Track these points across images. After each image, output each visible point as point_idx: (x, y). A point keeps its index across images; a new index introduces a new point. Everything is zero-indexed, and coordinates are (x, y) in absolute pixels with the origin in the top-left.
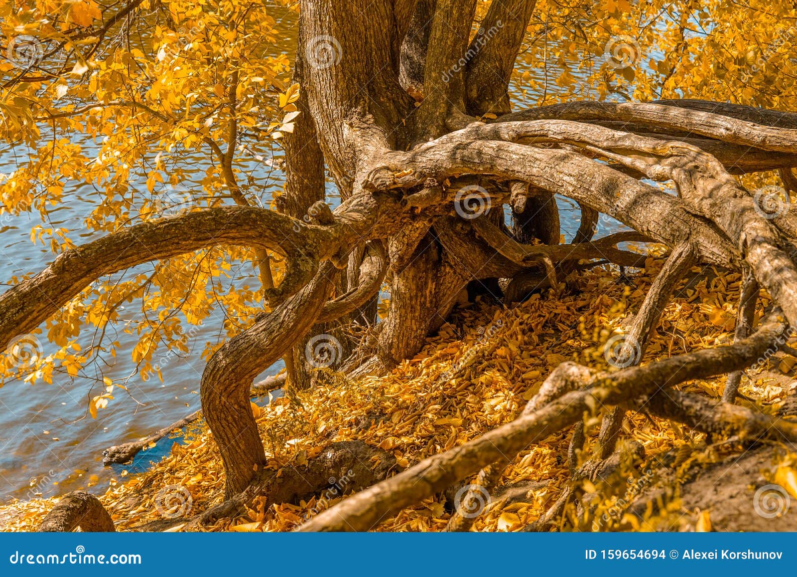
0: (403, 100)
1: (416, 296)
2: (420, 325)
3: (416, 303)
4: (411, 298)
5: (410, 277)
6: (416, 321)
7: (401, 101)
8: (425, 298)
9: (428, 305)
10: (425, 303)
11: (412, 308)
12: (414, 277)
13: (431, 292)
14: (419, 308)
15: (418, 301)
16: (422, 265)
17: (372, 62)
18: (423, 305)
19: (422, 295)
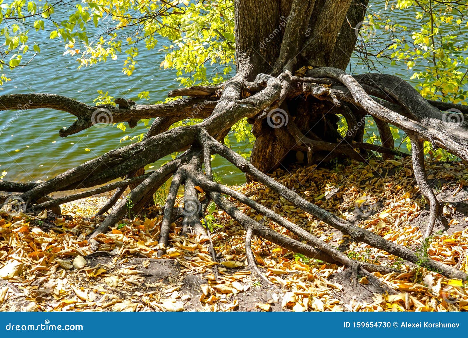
0: (273, 52)
1: (261, 151)
2: (261, 166)
3: (261, 155)
4: (258, 152)
5: (260, 141)
6: (260, 163)
7: (272, 53)
8: (266, 153)
9: (267, 157)
10: (265, 156)
11: (258, 156)
12: (262, 142)
13: (269, 151)
14: (262, 157)
15: (262, 153)
16: (268, 137)
17: (260, 31)
18: (264, 156)
19: (264, 152)
